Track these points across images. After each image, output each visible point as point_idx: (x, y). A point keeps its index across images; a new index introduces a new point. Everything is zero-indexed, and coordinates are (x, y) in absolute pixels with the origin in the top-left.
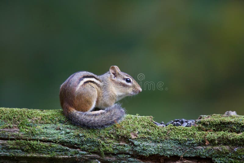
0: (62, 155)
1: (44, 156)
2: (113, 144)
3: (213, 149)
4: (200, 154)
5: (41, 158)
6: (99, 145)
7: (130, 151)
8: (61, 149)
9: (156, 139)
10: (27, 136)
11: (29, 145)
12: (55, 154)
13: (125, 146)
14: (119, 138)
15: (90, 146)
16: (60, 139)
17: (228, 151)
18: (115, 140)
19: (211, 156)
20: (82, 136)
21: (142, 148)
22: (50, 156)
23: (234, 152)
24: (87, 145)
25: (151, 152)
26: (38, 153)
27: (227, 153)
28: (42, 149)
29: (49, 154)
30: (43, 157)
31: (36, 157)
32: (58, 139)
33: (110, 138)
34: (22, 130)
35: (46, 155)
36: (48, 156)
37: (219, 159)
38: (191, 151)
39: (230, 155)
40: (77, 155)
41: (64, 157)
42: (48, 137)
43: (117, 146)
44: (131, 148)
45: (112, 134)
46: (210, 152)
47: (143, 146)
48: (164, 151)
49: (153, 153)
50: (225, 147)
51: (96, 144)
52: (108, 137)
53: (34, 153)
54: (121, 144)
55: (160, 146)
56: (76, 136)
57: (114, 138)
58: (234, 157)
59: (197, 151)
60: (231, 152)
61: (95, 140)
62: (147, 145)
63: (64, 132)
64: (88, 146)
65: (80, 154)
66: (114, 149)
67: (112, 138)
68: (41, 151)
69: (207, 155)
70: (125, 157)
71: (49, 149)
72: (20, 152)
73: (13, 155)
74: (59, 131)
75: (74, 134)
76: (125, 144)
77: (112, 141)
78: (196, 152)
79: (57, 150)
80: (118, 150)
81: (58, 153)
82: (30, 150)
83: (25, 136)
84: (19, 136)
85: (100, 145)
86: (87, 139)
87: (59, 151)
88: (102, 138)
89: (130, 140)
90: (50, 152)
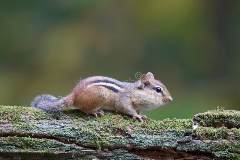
0: (57, 150)
1: (39, 151)
2: (109, 137)
3: (213, 143)
4: (199, 148)
5: (36, 154)
6: (95, 138)
7: (127, 144)
8: (56, 145)
9: (153, 132)
10: (21, 131)
11: (23, 141)
12: (50, 149)
13: (121, 138)
14: (115, 131)
15: (85, 139)
16: (55, 132)
17: (228, 145)
18: (112, 133)
19: (210, 149)
20: (77, 130)
21: (139, 140)
22: (45, 152)
23: (234, 146)
24: (82, 138)
25: (148, 144)
26: (33, 149)
27: (227, 147)
28: (37, 145)
29: (43, 149)
30: (38, 153)
31: (30, 153)
32: (53, 133)
33: (106, 131)
34: (16, 126)
35: (40, 150)
36: (43, 152)
37: (219, 152)
38: (190, 145)
39: (230, 149)
40: (73, 151)
41: (59, 152)
42: (43, 131)
43: (114, 139)
44: (128, 141)
45: (108, 127)
46: (209, 146)
47: (140, 138)
48: (162, 143)
49: (150, 144)
50: (225, 140)
51: (92, 137)
52: (104, 130)
53: (28, 149)
54: (118, 136)
55: (158, 138)
56: (71, 130)
57: (110, 131)
58: (234, 151)
59: (197, 144)
60: (231, 146)
61: (90, 133)
62: (145, 137)
63: (58, 126)
64: (84, 139)
65: (75, 150)
66: (110, 142)
67: (108, 131)
68: (35, 147)
69: (207, 148)
70: (122, 152)
71: (44, 145)
72: (14, 148)
73: (7, 151)
74: (54, 126)
75: (69, 128)
76: (122, 137)
77: (108, 134)
78: (195, 146)
79: (52, 145)
80: (114, 142)
81: (53, 148)
82: (24, 146)
83: (19, 130)
84: (13, 131)
85: (97, 138)
86: (83, 132)
87: (54, 146)
88: (98, 131)
89: (127, 133)
90: (45, 148)
